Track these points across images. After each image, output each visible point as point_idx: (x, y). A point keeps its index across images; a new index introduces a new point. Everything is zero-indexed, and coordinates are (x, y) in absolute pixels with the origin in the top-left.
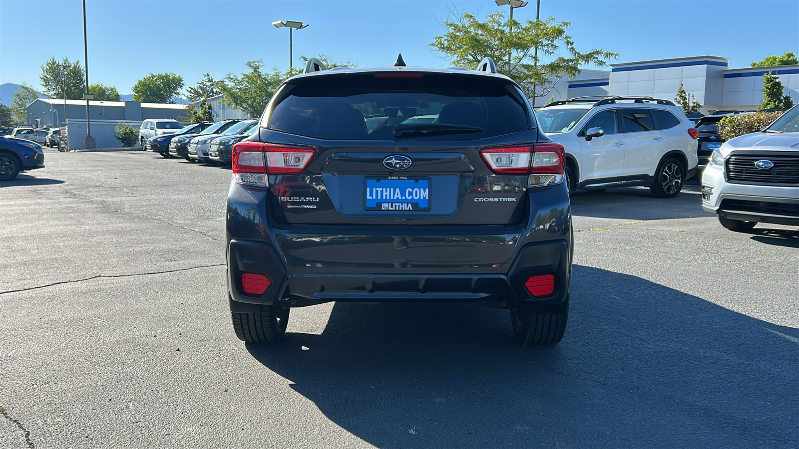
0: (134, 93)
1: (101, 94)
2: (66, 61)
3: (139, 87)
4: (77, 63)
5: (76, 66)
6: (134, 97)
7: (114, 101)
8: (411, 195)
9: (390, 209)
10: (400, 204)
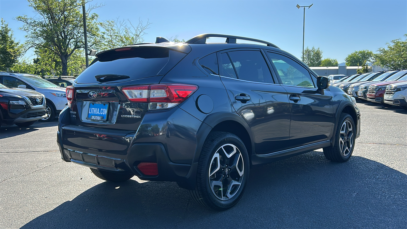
0: (346, 62)
1: (329, 63)
2: (313, 48)
3: (348, 59)
4: (318, 49)
5: (318, 50)
6: (346, 63)
7: (335, 66)
8: (102, 112)
9: (94, 119)
10: (97, 117)
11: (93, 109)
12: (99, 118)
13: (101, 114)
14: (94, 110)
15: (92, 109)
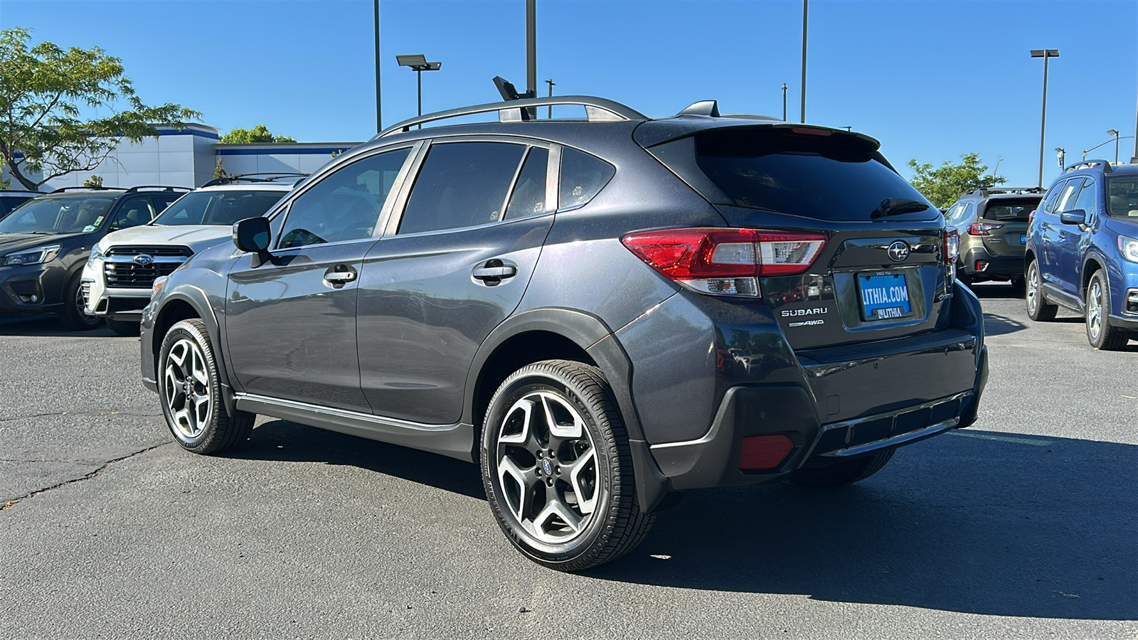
8: (894, 296)
9: (886, 317)
10: (891, 309)
11: (870, 290)
12: (896, 313)
13: (894, 301)
14: (872, 293)
15: (868, 293)
